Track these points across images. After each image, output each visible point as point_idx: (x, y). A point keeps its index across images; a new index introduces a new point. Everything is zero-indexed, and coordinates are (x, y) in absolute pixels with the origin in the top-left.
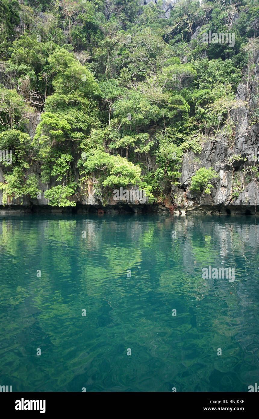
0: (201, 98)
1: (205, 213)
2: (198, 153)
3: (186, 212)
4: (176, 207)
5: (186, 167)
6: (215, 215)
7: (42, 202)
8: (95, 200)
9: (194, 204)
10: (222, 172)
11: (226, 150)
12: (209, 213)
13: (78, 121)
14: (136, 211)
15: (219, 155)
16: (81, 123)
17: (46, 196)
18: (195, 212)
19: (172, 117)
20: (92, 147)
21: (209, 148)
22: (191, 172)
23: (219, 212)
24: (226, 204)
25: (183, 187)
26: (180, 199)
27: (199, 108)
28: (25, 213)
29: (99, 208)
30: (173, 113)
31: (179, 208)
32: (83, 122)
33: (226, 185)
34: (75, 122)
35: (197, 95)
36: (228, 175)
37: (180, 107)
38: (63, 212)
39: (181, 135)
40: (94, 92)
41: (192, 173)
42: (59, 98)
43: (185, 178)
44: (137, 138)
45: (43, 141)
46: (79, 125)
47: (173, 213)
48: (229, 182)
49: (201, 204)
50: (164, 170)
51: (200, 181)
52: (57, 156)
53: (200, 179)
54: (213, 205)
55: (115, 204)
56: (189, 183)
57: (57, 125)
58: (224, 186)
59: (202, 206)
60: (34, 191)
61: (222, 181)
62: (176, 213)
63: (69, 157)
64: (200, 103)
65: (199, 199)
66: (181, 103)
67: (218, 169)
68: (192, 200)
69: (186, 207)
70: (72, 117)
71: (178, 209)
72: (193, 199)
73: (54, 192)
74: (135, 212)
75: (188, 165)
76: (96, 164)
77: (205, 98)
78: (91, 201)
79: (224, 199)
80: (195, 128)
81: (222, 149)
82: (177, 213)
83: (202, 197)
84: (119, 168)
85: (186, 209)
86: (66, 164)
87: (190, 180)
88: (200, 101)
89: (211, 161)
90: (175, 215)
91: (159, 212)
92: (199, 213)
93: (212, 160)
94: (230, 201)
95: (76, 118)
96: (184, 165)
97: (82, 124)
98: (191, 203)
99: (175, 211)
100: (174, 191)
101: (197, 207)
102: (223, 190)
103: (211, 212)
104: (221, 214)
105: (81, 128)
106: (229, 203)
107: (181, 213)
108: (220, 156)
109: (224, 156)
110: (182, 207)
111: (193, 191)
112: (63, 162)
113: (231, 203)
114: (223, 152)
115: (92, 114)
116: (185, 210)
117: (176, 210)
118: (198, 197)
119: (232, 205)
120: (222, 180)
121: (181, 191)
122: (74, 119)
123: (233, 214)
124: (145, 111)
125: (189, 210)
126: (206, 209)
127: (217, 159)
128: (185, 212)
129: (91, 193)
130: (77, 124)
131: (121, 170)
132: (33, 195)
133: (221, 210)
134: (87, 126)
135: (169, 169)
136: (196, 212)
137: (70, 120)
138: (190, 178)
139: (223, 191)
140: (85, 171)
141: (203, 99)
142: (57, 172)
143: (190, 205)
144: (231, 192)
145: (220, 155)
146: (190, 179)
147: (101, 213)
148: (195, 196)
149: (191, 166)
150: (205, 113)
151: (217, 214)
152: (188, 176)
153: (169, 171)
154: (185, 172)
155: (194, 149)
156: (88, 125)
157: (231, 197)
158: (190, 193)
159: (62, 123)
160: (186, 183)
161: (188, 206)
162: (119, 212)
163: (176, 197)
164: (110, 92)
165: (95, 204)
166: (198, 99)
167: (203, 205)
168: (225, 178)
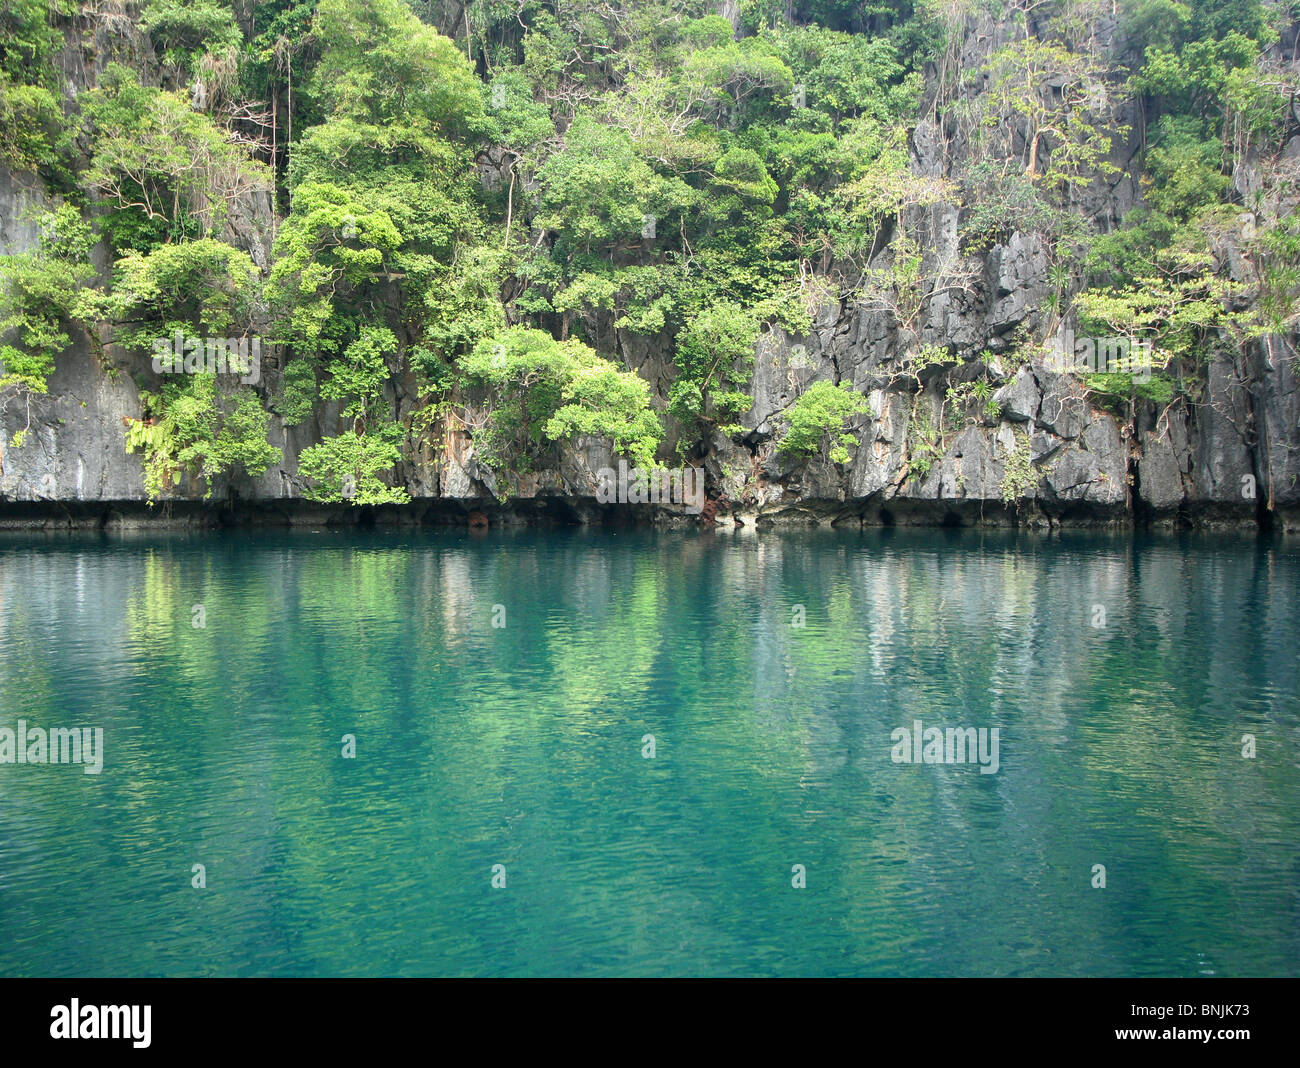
0: (810, 162)
1: (813, 524)
2: (798, 334)
3: (757, 521)
4: (727, 505)
5: (764, 378)
6: (846, 529)
7: (267, 488)
8: (468, 482)
9: (784, 495)
10: (876, 396)
11: (893, 329)
12: (826, 524)
13: (420, 216)
14: (585, 519)
15: (867, 343)
16: (429, 224)
17: (307, 469)
18: (783, 519)
19: (725, 217)
20: (467, 305)
21: (831, 320)
22: (779, 395)
23: (861, 520)
24: (889, 494)
25: (752, 443)
26: (740, 478)
27: (803, 191)
28: (202, 527)
29: (472, 510)
30: (726, 205)
31: (737, 507)
32: (437, 220)
33: (888, 438)
34: (412, 221)
35: (799, 149)
36: (894, 407)
37: (750, 186)
38: (329, 525)
39: (742, 276)
40: (468, 118)
41: (783, 397)
42: (358, 137)
43: (762, 413)
44: (623, 281)
45: (315, 283)
46: (424, 231)
47: (714, 524)
48: (897, 427)
49: (807, 495)
50: (701, 386)
51: (821, 424)
52: (339, 331)
53: (820, 419)
54: (842, 498)
55: (533, 495)
56: (774, 429)
57: (364, 230)
58: (883, 441)
59: (809, 503)
60: (262, 450)
61: (878, 425)
62: (723, 525)
63: (389, 339)
64: (808, 175)
65: (799, 481)
66: (752, 175)
67: (863, 386)
68: (777, 481)
69: (761, 503)
70: (402, 201)
71: (730, 513)
72: (782, 480)
73: (333, 456)
74: (581, 523)
75: (768, 372)
76: (520, 367)
77: (823, 162)
78: (456, 487)
79: (884, 478)
80: (788, 253)
81: (878, 324)
82: (728, 524)
83: (810, 474)
84: (594, 383)
85: (760, 511)
86: (381, 361)
87: (776, 420)
88: (807, 168)
89: (835, 360)
90: (719, 530)
91: (658, 523)
92: (795, 524)
93: (839, 357)
94: (900, 485)
95: (413, 206)
96: (759, 370)
97: (433, 227)
98: (776, 491)
99: (719, 519)
100: (721, 454)
101: (791, 504)
102: (881, 452)
103: (833, 519)
104: (867, 524)
105: (430, 240)
106: (896, 492)
107: (740, 524)
108: (872, 348)
109: (886, 346)
110: (748, 504)
111: (786, 457)
112: (373, 355)
113: (901, 490)
114: (882, 334)
115: (459, 192)
116: (756, 514)
117: (724, 515)
118: (798, 472)
119: (904, 499)
120: (878, 420)
121: (742, 454)
122: (408, 211)
123: (901, 523)
124: (647, 196)
125: (767, 515)
126: (819, 511)
127: (860, 356)
128: (754, 519)
129: (456, 458)
130: (416, 227)
131: (602, 388)
132: (255, 466)
133: (867, 514)
134: (448, 234)
135: (716, 384)
136: (787, 520)
137: (398, 213)
138: (776, 412)
139: (879, 456)
140: (437, 384)
141: (815, 165)
142: (348, 387)
143: (772, 498)
144: (903, 459)
145: (872, 344)
146: (777, 416)
147: (480, 526)
148: (788, 471)
149: (778, 375)
150: (820, 209)
151: (854, 525)
152: (769, 406)
153: (714, 390)
154: (761, 394)
155: (786, 323)
156: (451, 231)
157: (901, 475)
158: (777, 459)
159: (381, 223)
160: (762, 430)
161: (767, 502)
162: (530, 522)
163: (727, 472)
164: (513, 119)
165: (469, 495)
166: (798, 161)
167: (810, 499)
168: (887, 414)
